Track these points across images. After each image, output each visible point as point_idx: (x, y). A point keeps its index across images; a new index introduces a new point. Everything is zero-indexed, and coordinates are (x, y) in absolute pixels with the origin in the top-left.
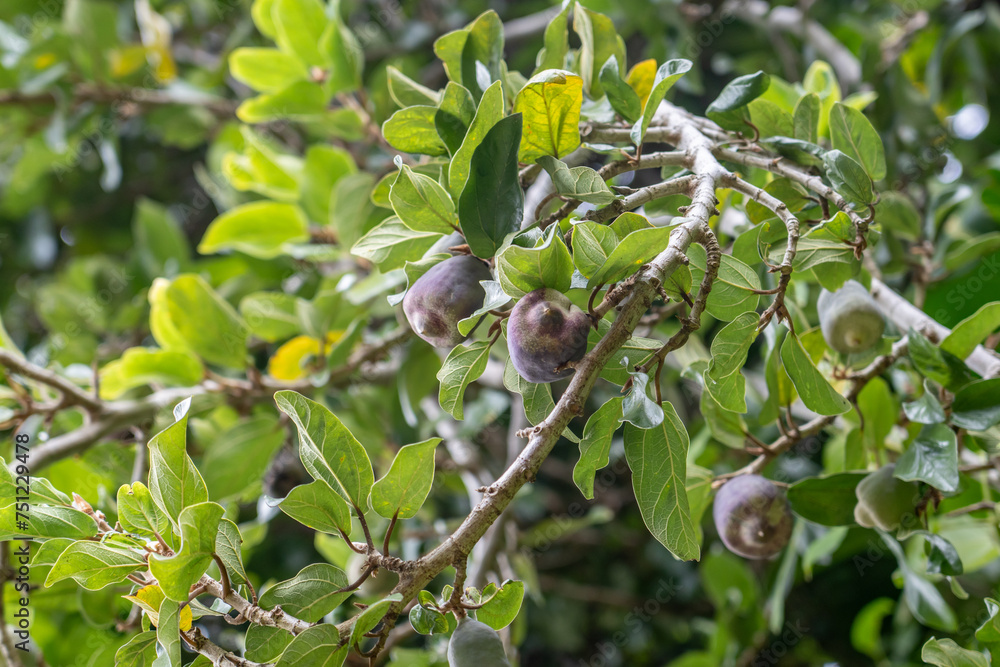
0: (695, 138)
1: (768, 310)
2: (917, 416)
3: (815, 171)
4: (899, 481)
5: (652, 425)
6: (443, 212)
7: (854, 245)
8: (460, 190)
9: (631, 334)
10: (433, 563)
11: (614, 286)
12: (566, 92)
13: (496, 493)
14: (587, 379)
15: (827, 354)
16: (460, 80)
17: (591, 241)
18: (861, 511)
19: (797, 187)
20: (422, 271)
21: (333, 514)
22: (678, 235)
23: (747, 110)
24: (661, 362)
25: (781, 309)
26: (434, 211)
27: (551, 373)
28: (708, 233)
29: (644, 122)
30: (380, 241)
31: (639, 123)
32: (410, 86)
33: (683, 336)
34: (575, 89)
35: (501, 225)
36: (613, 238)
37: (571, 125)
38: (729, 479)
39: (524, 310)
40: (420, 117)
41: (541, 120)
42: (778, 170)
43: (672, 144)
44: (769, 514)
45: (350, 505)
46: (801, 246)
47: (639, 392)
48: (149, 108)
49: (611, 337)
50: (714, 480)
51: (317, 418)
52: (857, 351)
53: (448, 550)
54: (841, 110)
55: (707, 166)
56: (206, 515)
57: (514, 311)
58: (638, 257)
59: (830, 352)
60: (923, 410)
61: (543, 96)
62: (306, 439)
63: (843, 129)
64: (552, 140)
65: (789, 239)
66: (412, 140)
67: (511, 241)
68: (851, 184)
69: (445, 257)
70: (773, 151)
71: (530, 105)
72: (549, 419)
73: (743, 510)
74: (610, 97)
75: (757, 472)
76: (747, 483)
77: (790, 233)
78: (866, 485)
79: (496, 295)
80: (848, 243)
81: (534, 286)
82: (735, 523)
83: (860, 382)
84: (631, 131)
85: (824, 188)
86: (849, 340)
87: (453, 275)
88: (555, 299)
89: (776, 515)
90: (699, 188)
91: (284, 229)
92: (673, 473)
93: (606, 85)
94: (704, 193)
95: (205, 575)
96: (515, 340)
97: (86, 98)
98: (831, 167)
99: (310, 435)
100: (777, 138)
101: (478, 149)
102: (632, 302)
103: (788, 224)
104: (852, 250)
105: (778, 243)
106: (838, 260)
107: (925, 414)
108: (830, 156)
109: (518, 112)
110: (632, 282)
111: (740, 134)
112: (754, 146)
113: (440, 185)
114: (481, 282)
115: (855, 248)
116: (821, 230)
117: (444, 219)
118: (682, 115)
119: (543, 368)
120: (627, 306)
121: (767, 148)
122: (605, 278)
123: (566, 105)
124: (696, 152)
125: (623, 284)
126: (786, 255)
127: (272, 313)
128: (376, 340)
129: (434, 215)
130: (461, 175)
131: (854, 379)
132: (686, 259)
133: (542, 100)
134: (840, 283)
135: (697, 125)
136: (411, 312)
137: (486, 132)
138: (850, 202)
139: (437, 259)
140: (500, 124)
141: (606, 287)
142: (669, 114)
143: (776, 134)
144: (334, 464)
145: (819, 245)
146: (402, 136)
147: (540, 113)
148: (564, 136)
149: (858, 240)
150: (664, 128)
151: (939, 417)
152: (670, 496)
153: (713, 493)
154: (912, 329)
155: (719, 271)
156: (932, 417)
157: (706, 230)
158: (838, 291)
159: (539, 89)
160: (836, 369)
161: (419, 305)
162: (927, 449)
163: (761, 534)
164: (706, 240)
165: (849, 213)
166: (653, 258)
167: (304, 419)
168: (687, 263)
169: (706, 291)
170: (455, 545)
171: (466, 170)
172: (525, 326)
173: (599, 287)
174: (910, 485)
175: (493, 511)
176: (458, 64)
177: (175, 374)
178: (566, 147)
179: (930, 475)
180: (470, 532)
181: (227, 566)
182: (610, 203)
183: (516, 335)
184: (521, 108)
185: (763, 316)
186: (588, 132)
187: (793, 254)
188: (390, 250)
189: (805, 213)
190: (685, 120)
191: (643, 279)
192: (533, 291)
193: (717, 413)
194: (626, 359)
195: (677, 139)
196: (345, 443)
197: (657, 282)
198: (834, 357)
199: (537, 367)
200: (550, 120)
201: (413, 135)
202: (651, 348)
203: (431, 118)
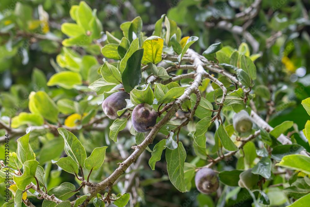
0: (198, 62)
1: (215, 117)
2: (260, 154)
3: (235, 75)
4: (253, 174)
5: (174, 148)
6: (117, 77)
7: (244, 99)
8: (123, 71)
9: (170, 120)
10: (102, 185)
11: (166, 104)
12: (158, 43)
13: (123, 165)
14: (155, 132)
15: (235, 133)
16: (128, 37)
17: (160, 90)
18: (241, 182)
19: (228, 80)
20: (109, 95)
21: (73, 167)
22: (188, 90)
23: (215, 54)
24: (179, 129)
25: (218, 117)
26: (114, 77)
27: (144, 130)
28: (198, 91)
29: (182, 55)
30: (98, 85)
31: (180, 55)
32: (112, 38)
33: (187, 122)
34: (161, 43)
35: (135, 83)
36: (167, 89)
37: (159, 54)
38: (201, 169)
39: (137, 109)
40: (113, 47)
41: (150, 52)
42: (223, 74)
43: (191, 63)
44: (212, 180)
45: (78, 165)
46: (227, 98)
47: (171, 138)
48: (39, 40)
49: (164, 120)
50: (196, 169)
51: (70, 137)
52: (244, 132)
53: (107, 182)
54: (244, 57)
55: (201, 70)
56: (33, 164)
57: (135, 109)
58: (174, 96)
59: (236, 132)
60: (262, 152)
61: (151, 44)
62: (67, 143)
63: (244, 63)
64: (153, 58)
65: (223, 95)
66: (110, 54)
67: (136, 88)
68: (244, 80)
69: (116, 91)
70: (223, 68)
71: (147, 46)
72: (142, 144)
73: (204, 179)
74: (173, 46)
75: (210, 167)
76: (206, 170)
77: (224, 93)
78: (242, 174)
79: (130, 104)
80: (242, 98)
81: (141, 102)
82: (201, 183)
83: (244, 142)
84: (178, 58)
85: (236, 81)
86: (241, 129)
87: (118, 97)
88: (147, 107)
89: (214, 181)
90: (197, 77)
91: (74, 80)
92: (180, 164)
93: (172, 43)
94: (198, 78)
95: (32, 183)
96: (134, 118)
97: (20, 35)
98: (239, 74)
99: (68, 142)
100: (224, 64)
101: (129, 59)
102: (171, 110)
103: (224, 90)
104: (243, 100)
105: (220, 96)
106: (239, 103)
107: (263, 154)
108: (239, 71)
109: (143, 48)
110: (172, 104)
111: (213, 62)
112: (217, 66)
113: (117, 69)
114: (126, 100)
115: (244, 100)
116: (234, 93)
117: (117, 80)
118: (196, 55)
119: (142, 128)
120: (170, 111)
121: (221, 67)
122: (164, 102)
123: (158, 47)
124: (198, 66)
125: (169, 104)
126: (222, 100)
127: (67, 105)
128: (99, 117)
129: (114, 78)
130: (123, 66)
131: (243, 141)
132: (190, 98)
133: (151, 45)
134: (239, 111)
135: (200, 58)
136: (104, 107)
137: (132, 53)
138: (244, 85)
139: (114, 92)
140: (137, 51)
141: (164, 105)
142: (192, 54)
143: (224, 63)
144: (75, 152)
145: (233, 98)
146: (107, 53)
147: (150, 49)
148: (157, 57)
149: (245, 97)
150: (189, 58)
151: (267, 155)
152: (178, 171)
153: (196, 173)
154: (261, 127)
155: (200, 103)
156: (264, 155)
157: (197, 90)
158: (239, 113)
159: (150, 42)
160: (237, 138)
161: (107, 105)
162: (262, 165)
163: (209, 186)
164: (197, 93)
165: (243, 89)
166: (179, 97)
167: (66, 137)
168: (190, 99)
169: (195, 109)
170: (109, 180)
171: (125, 65)
172: (137, 114)
173: (162, 104)
174: (256, 175)
175: (122, 171)
176: (127, 32)
177: (35, 122)
178: (157, 61)
179: (262, 173)
180: (114, 177)
181: (39, 181)
182: (168, 79)
183: (134, 117)
184: (144, 47)
185: (213, 118)
186: (165, 57)
187: (224, 100)
188: (101, 88)
189: (230, 88)
190: (197, 56)
191: (175, 103)
192: (141, 104)
193: (198, 148)
194: (168, 127)
195: (193, 61)
196: (78, 146)
197: (180, 104)
198: (237, 134)
199: (140, 127)
200: (153, 52)
201: (111, 53)
202: (177, 125)
203: (117, 48)
